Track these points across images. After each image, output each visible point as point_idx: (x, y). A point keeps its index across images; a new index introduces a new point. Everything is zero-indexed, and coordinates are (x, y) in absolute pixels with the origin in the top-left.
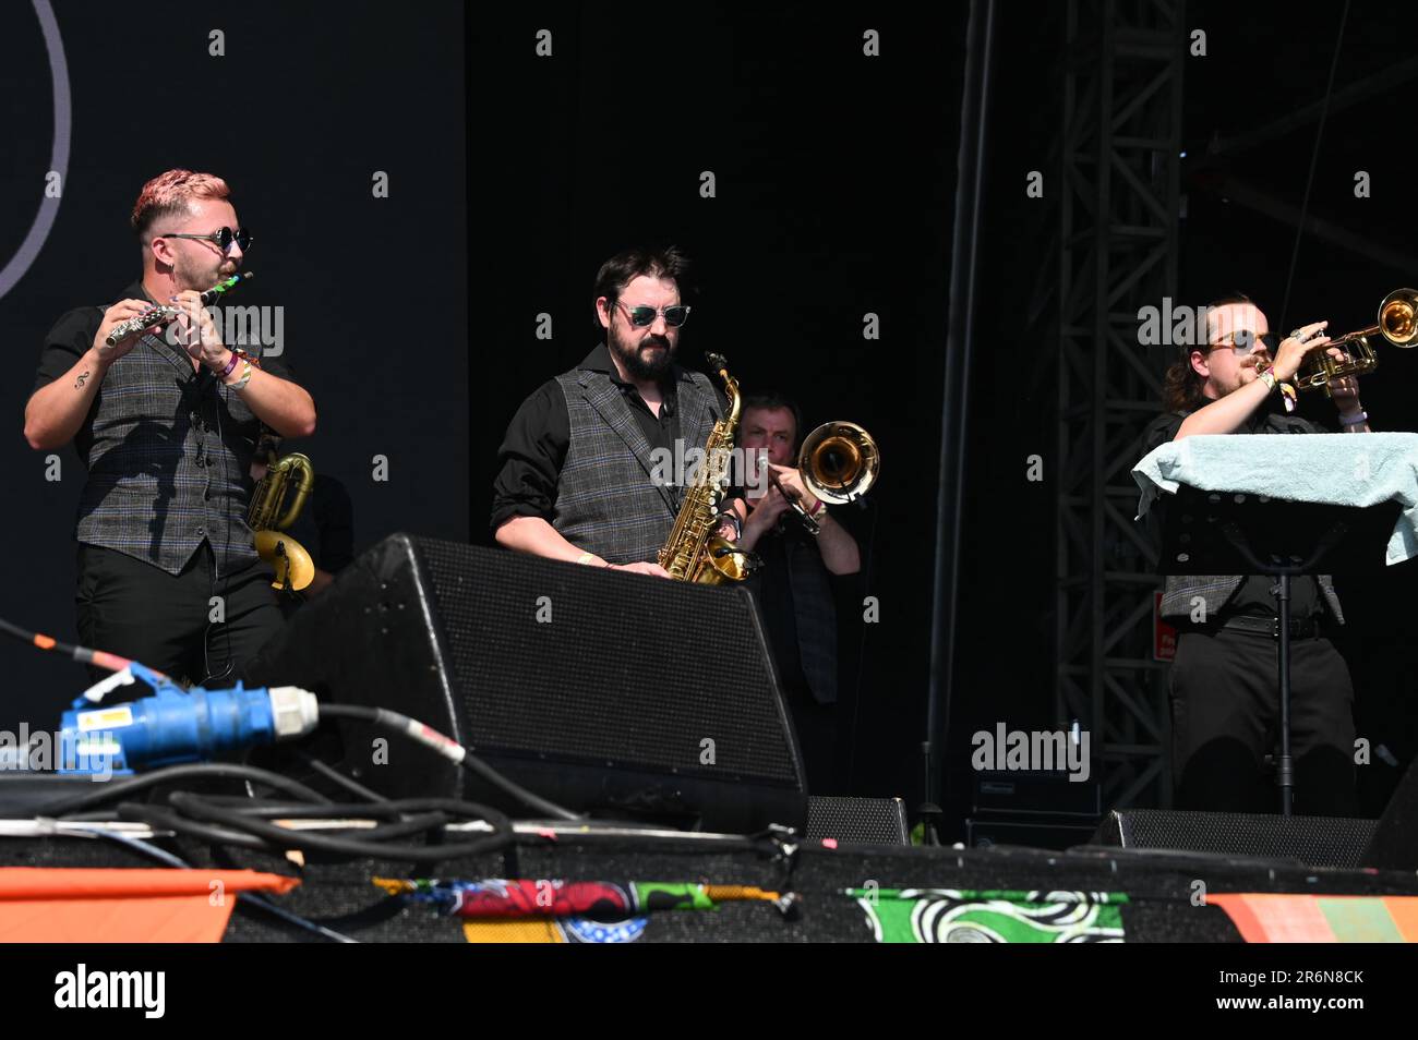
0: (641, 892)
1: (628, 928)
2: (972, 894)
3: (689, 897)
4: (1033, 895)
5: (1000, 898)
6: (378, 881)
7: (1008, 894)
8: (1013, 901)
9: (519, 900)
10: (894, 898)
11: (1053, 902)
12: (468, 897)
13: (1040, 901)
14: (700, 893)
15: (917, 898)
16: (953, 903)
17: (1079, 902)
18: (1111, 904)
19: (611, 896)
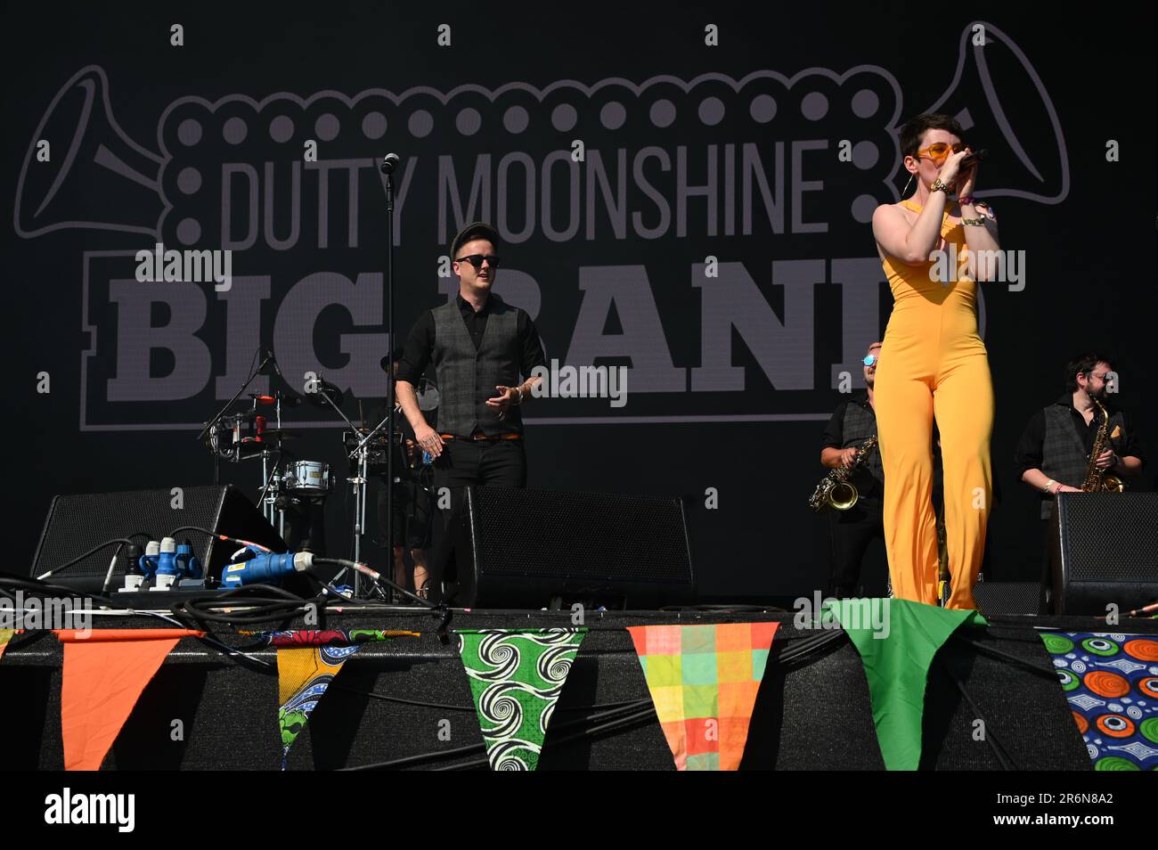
0: (353, 634)
1: (350, 650)
2: (513, 630)
3: (375, 636)
4: (542, 630)
5: (526, 632)
6: (241, 632)
7: (529, 630)
8: (533, 633)
9: (297, 639)
10: (476, 633)
11: (552, 633)
12: (275, 638)
13: (546, 632)
14: (380, 634)
15: (487, 633)
16: (505, 635)
17: (565, 633)
18: (580, 632)
19: (339, 636)
